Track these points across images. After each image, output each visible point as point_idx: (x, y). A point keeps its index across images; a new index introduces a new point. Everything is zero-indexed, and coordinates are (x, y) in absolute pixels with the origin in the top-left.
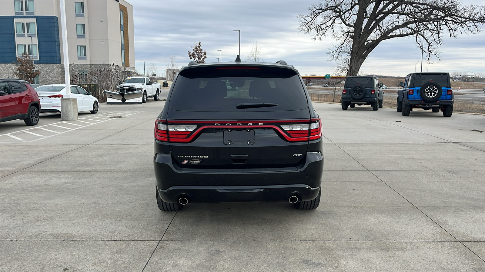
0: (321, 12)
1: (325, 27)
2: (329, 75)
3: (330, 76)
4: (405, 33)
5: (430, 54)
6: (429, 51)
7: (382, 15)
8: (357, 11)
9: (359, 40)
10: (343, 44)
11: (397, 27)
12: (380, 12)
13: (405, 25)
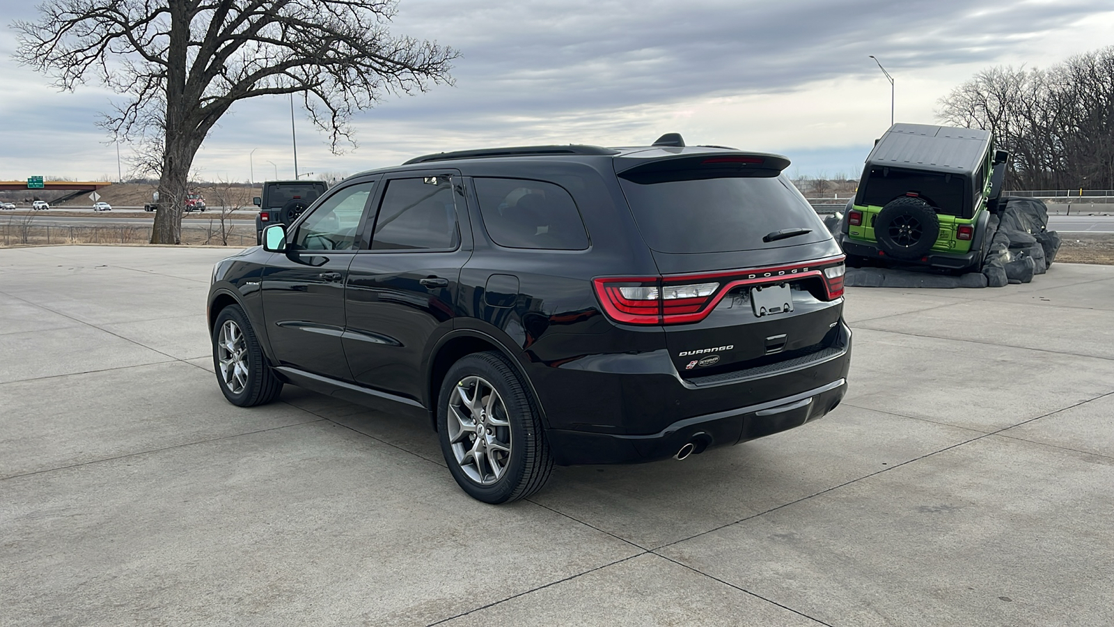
0: (76, 21)
1: (82, 59)
2: (40, 180)
3: (42, 182)
4: (289, 86)
5: (335, 133)
6: (334, 127)
7: (230, 42)
8: (168, 25)
9: (182, 96)
10: (137, 104)
11: (265, 72)
12: (227, 35)
13: (281, 68)
